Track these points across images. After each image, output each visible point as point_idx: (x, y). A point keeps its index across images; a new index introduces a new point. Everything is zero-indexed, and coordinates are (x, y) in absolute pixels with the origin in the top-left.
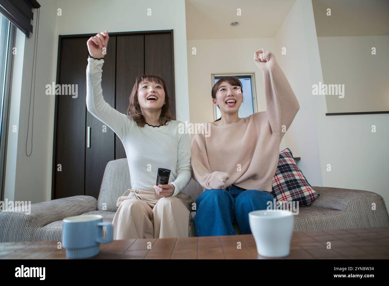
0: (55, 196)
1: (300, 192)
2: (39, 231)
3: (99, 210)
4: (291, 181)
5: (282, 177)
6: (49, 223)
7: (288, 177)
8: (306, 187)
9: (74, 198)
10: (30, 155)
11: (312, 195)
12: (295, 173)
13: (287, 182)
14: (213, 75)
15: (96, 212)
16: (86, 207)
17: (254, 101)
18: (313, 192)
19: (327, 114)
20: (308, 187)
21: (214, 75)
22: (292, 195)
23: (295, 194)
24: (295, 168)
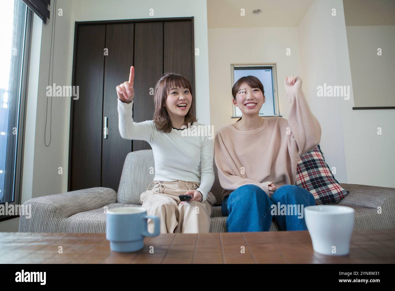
0: (71, 188)
1: (327, 191)
2: (64, 222)
3: (119, 202)
4: (316, 179)
5: (307, 174)
6: (74, 214)
7: (313, 174)
8: (333, 185)
9: (93, 190)
10: (49, 145)
11: (340, 193)
12: (321, 169)
13: (312, 180)
14: (232, 66)
15: (116, 204)
16: (106, 199)
17: (274, 93)
18: (342, 189)
19: (354, 109)
20: (336, 185)
21: (234, 65)
22: (318, 193)
23: (321, 192)
24: (321, 164)
